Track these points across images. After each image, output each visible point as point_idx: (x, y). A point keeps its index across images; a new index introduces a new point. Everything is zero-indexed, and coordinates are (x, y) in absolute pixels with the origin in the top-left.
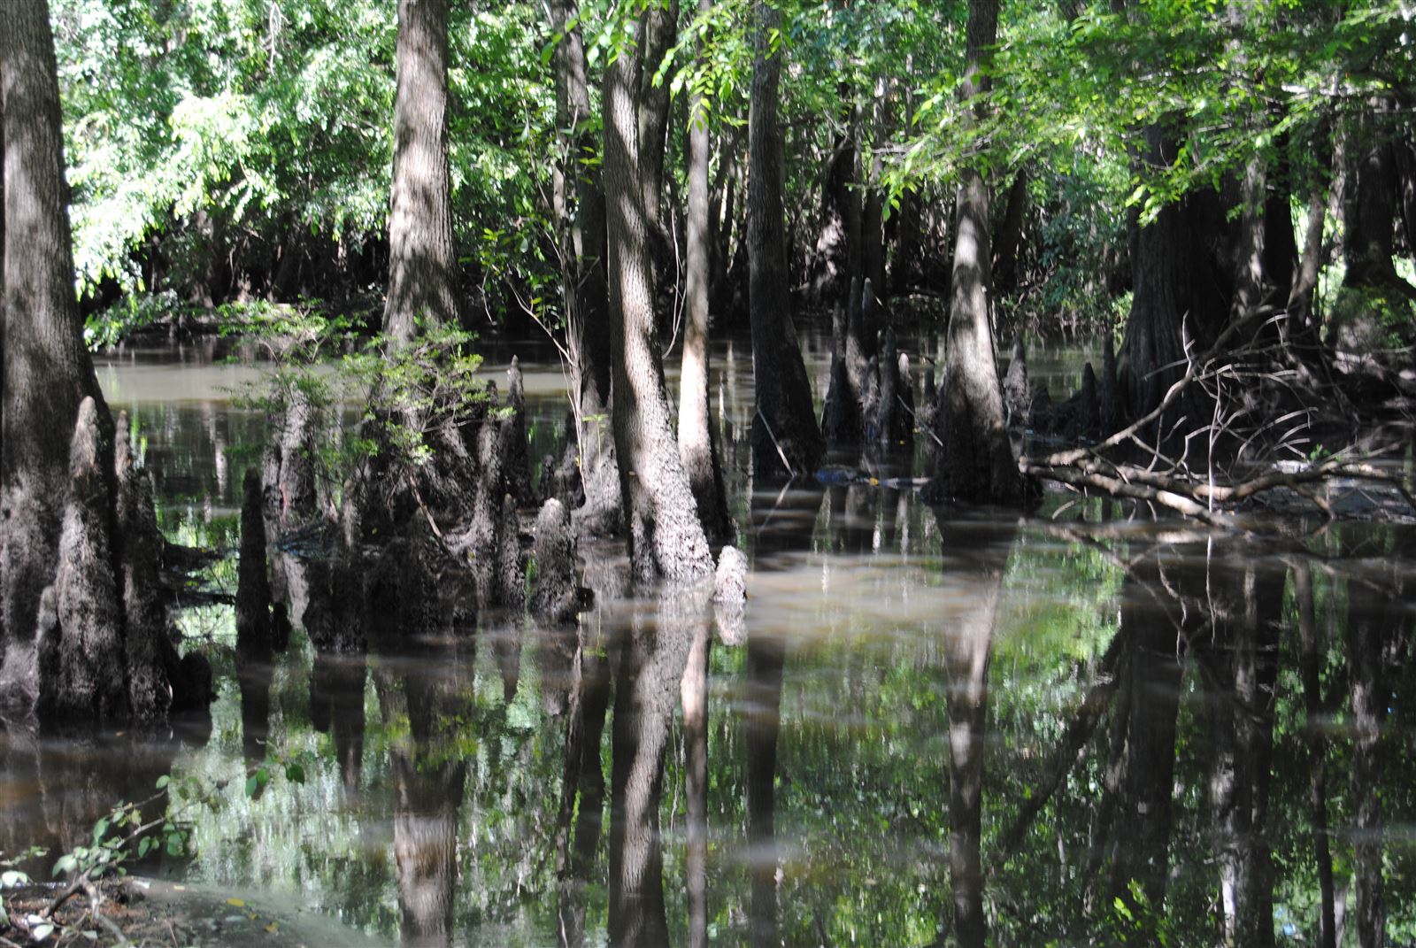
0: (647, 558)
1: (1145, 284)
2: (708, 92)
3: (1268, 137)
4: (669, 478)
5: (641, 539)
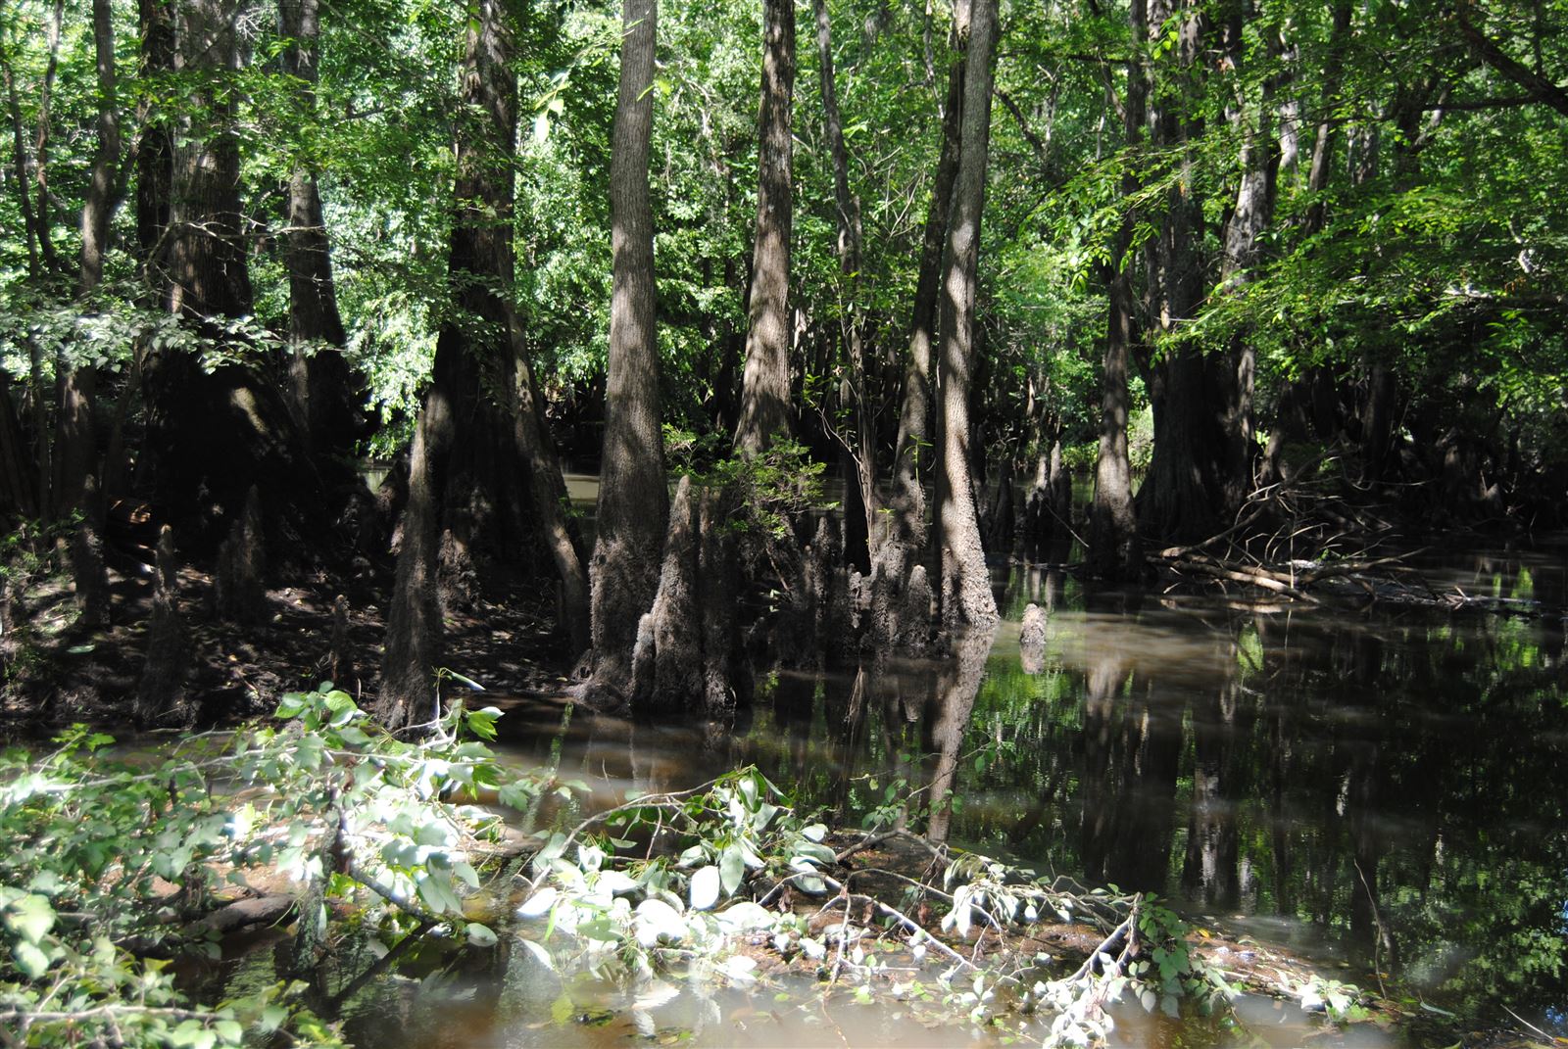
0: (954, 611)
5: (949, 597)
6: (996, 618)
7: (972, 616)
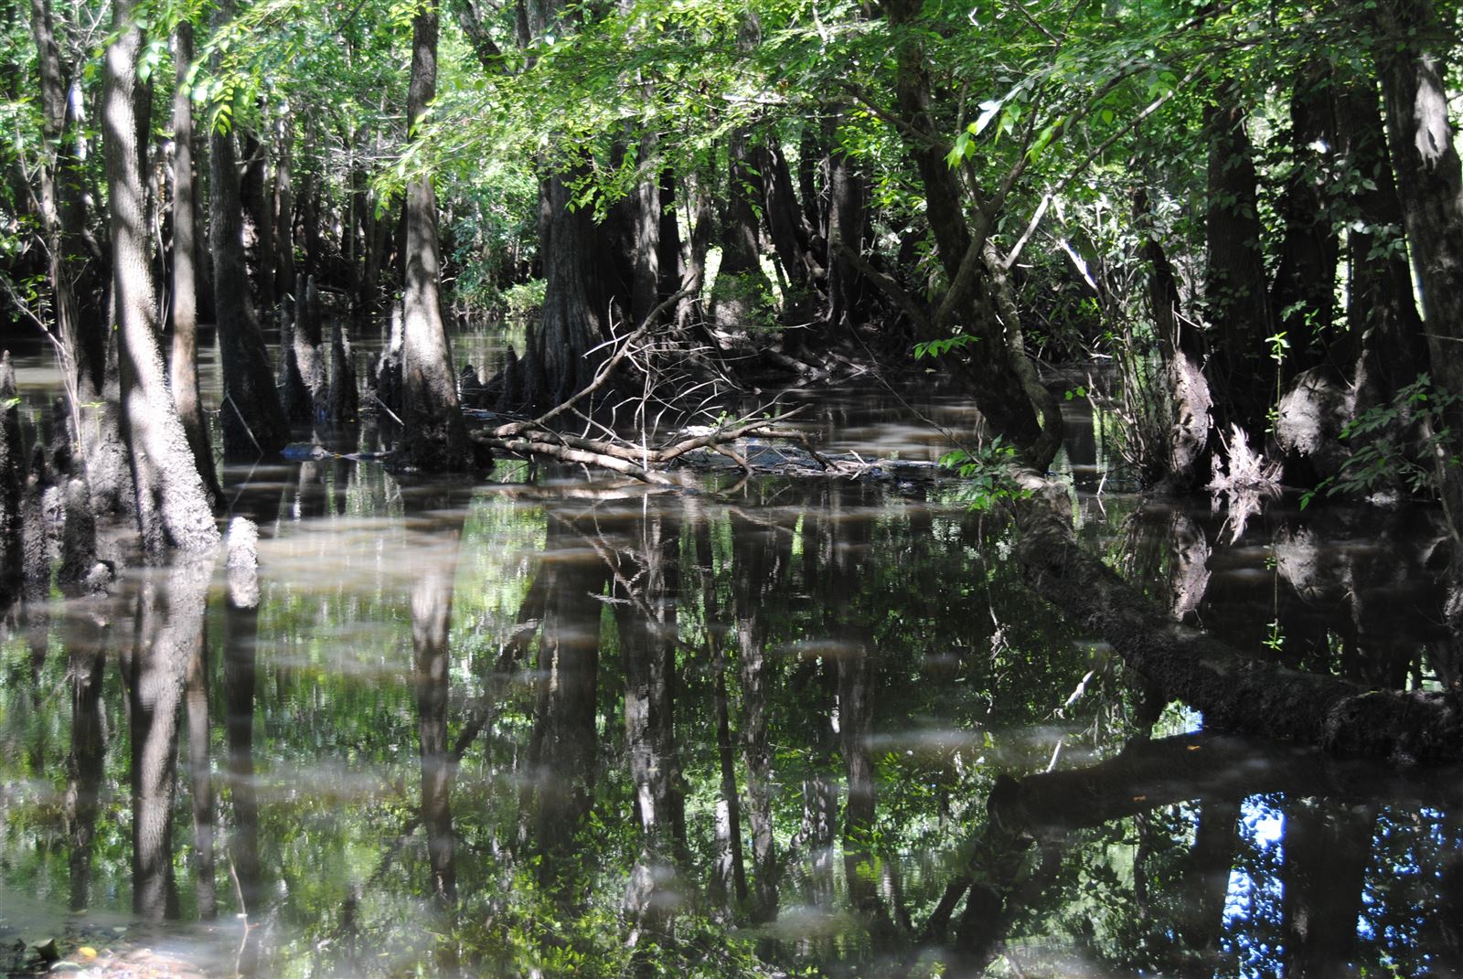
0: (157, 531)
1: (558, 275)
2: (228, 98)
3: (708, 140)
4: (175, 457)
5: (150, 514)
6: (214, 536)
7: (180, 535)
